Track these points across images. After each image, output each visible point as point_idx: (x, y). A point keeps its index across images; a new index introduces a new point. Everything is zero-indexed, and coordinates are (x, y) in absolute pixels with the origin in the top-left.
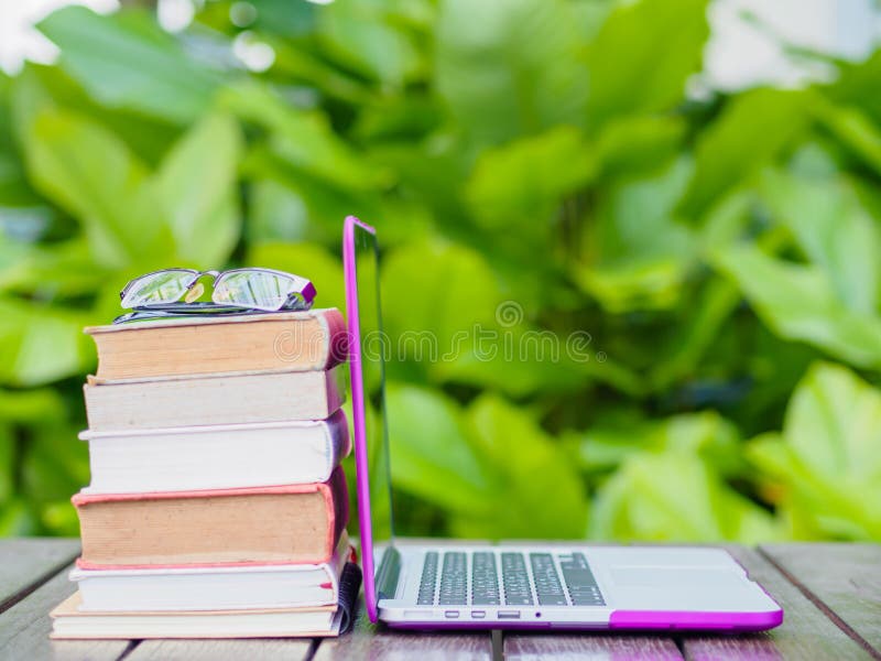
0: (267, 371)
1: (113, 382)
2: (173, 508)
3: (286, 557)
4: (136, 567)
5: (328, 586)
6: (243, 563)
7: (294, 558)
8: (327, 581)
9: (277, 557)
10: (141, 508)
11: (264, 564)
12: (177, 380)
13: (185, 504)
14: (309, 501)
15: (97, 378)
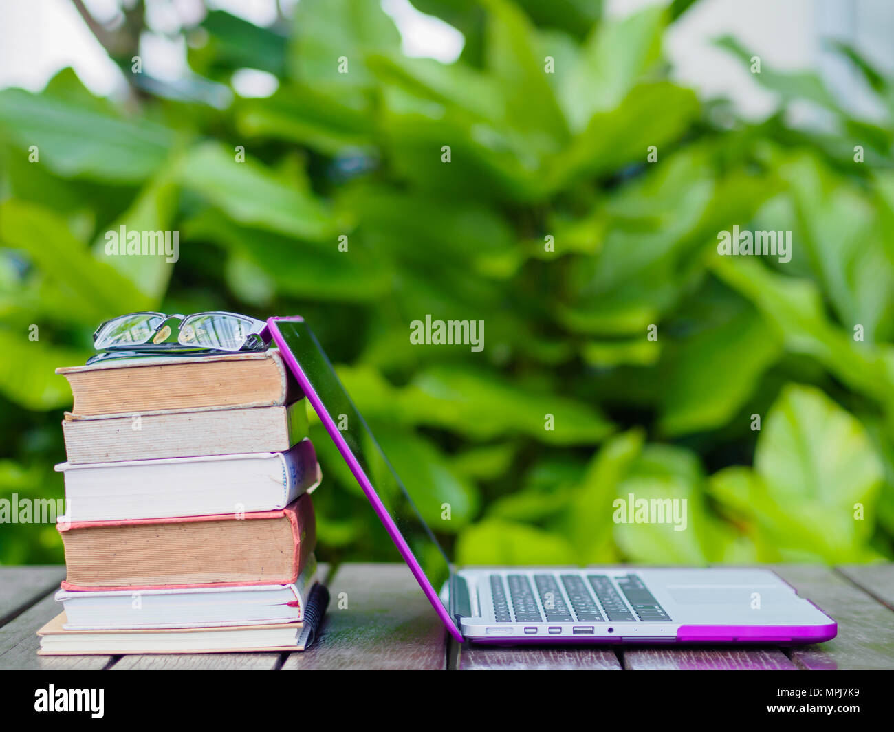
0: (232, 407)
1: (88, 418)
2: (151, 533)
3: (255, 578)
4: (117, 588)
5: (295, 604)
6: (215, 584)
7: (263, 579)
8: (294, 600)
9: (247, 578)
10: (121, 534)
11: (235, 585)
12: (148, 416)
13: (161, 530)
14: (277, 526)
15: (74, 414)
